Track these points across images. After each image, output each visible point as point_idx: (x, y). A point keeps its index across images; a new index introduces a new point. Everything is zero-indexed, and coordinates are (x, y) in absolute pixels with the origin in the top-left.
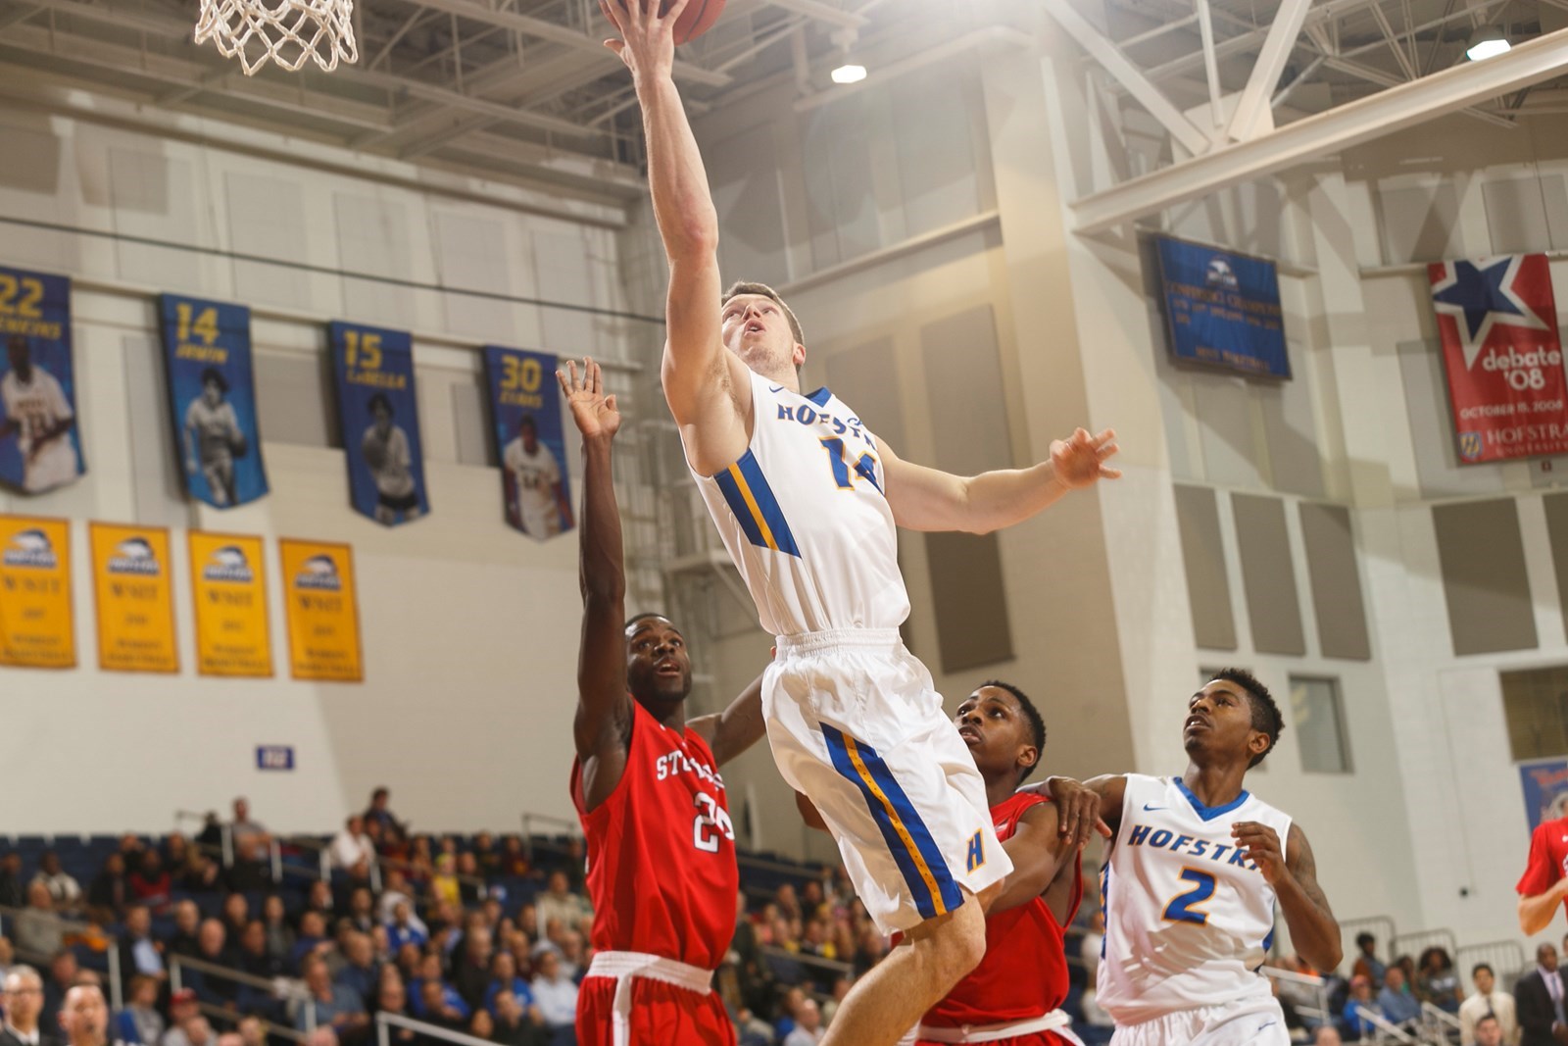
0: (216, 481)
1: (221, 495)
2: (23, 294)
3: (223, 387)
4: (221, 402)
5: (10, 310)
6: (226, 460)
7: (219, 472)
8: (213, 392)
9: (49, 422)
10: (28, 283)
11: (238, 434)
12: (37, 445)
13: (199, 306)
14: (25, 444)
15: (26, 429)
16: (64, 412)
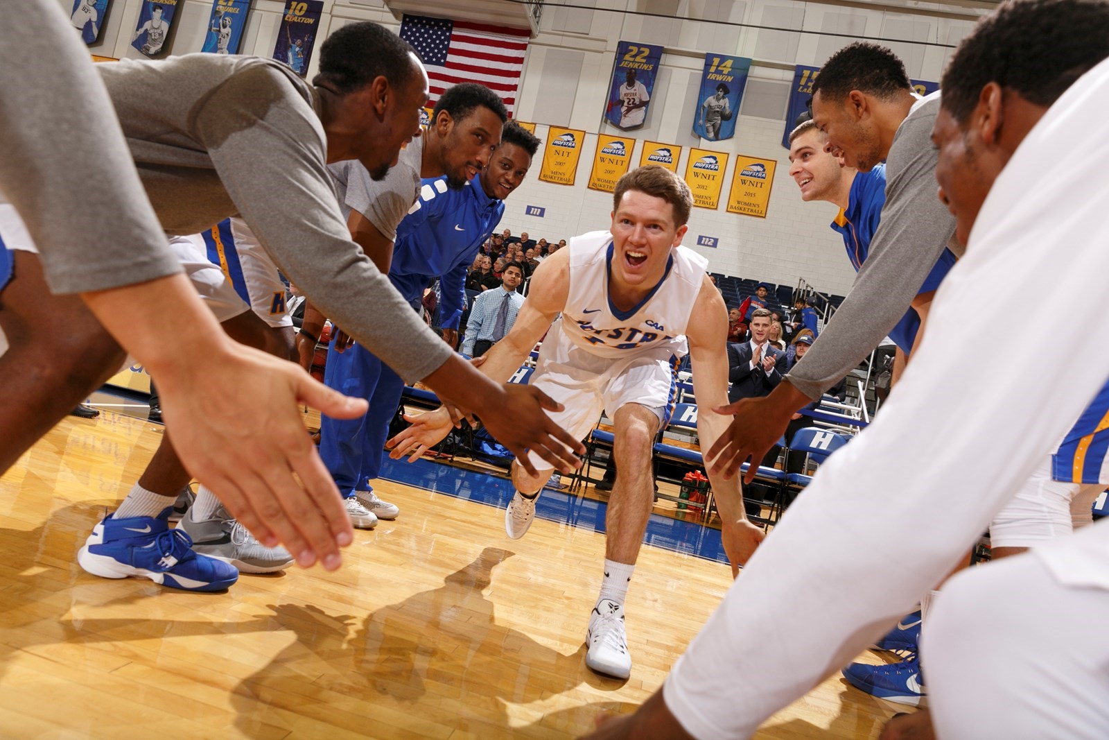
0: (711, 129)
1: (712, 135)
2: (639, 53)
3: (726, 91)
4: (723, 98)
5: (632, 59)
6: (718, 120)
7: (714, 126)
8: (721, 94)
9: (637, 102)
10: (642, 49)
11: (728, 111)
12: (629, 110)
13: (723, 58)
14: (624, 109)
15: (626, 104)
16: (645, 98)
